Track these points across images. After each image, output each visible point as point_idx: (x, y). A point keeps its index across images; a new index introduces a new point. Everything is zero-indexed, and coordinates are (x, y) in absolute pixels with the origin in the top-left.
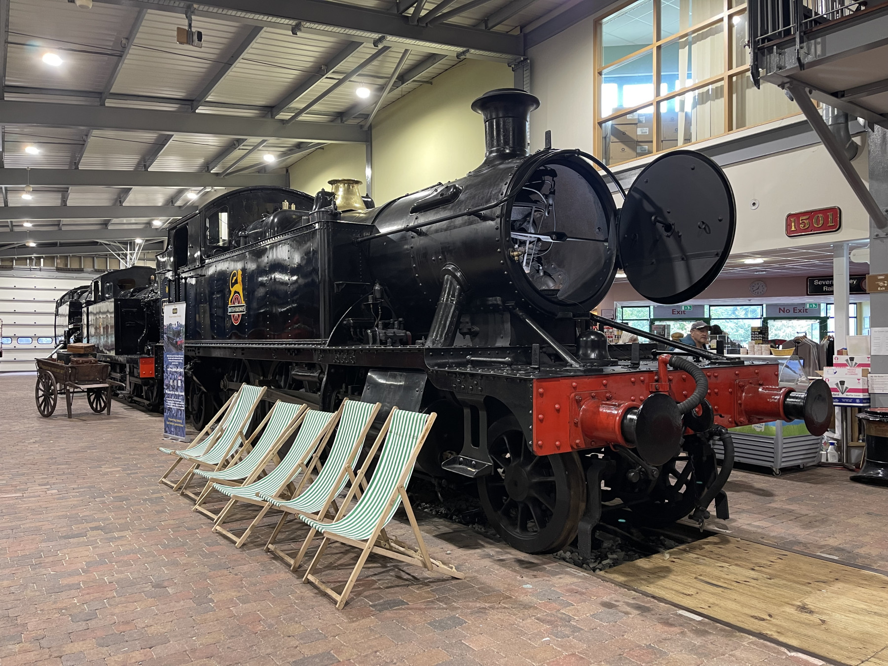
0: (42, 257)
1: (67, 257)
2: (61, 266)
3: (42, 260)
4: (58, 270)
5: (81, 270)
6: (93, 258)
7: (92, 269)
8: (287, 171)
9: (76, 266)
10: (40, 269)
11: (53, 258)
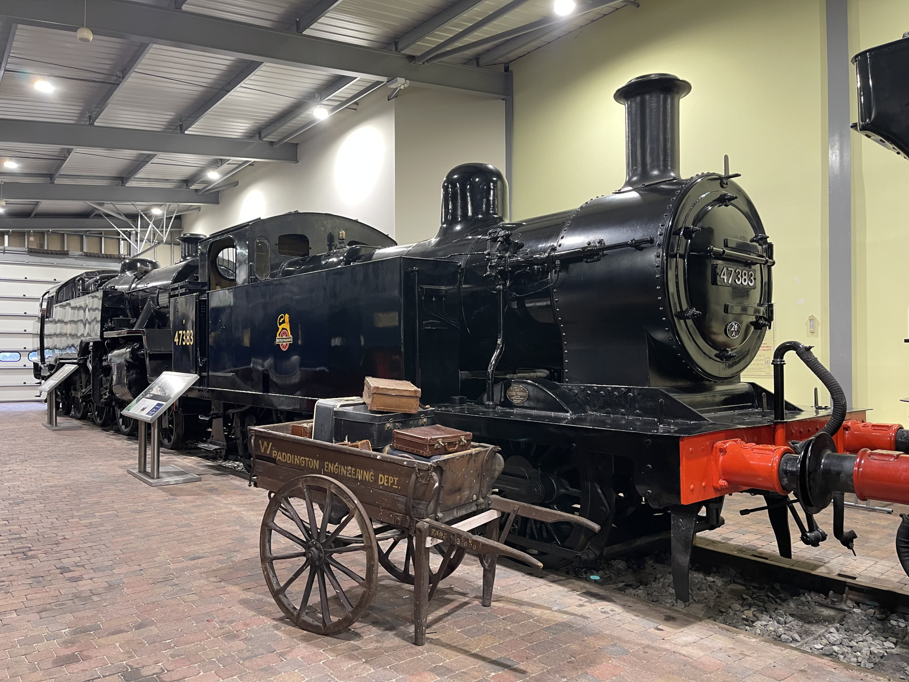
0: (7, 233)
1: (43, 233)
2: (34, 247)
3: (6, 237)
4: (31, 252)
5: (64, 254)
6: (82, 236)
7: (81, 253)
8: (507, 69)
9: (56, 247)
10: (5, 250)
11: (22, 234)
